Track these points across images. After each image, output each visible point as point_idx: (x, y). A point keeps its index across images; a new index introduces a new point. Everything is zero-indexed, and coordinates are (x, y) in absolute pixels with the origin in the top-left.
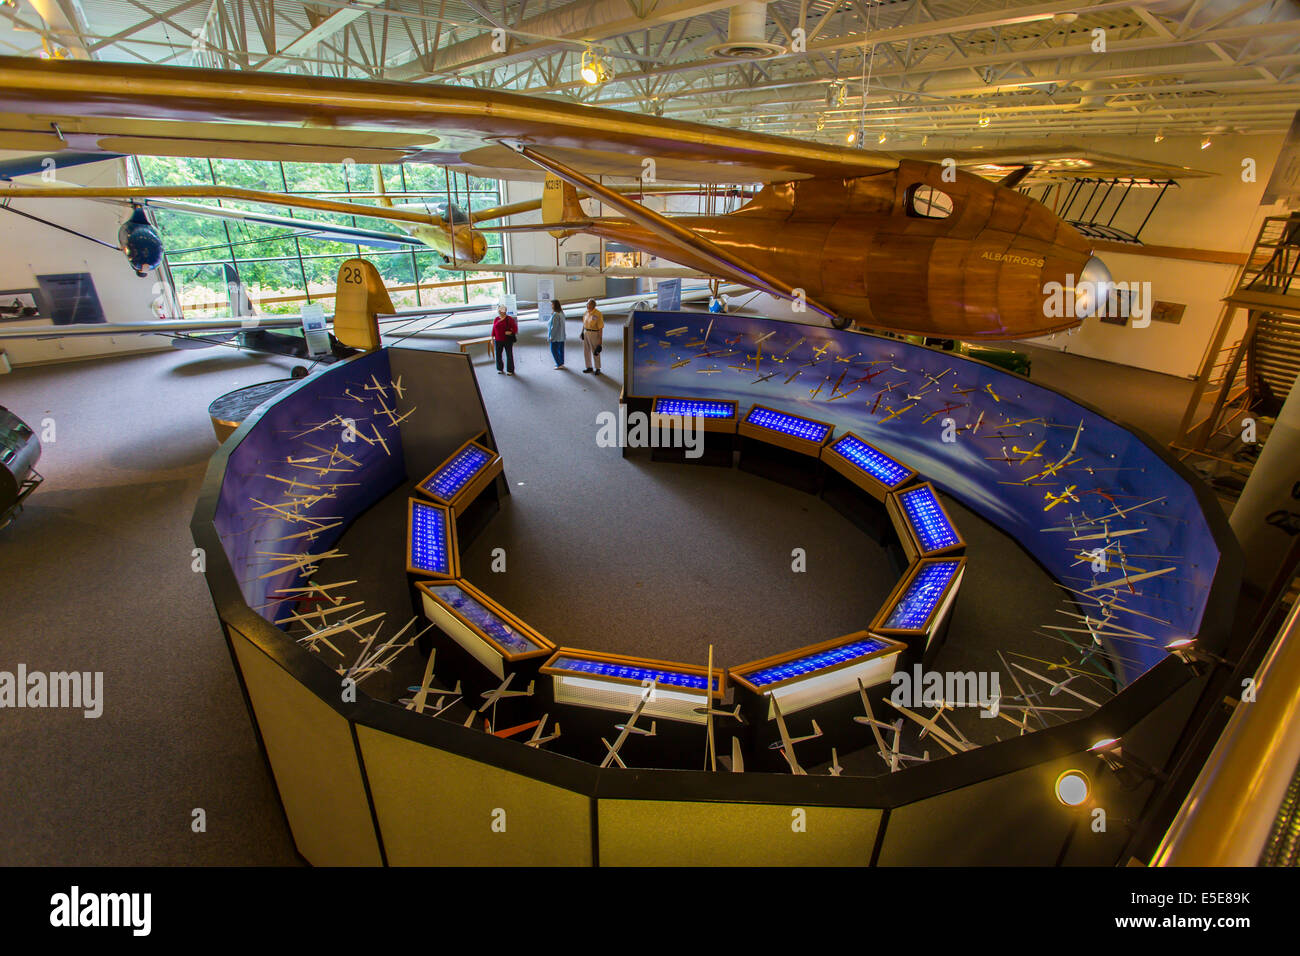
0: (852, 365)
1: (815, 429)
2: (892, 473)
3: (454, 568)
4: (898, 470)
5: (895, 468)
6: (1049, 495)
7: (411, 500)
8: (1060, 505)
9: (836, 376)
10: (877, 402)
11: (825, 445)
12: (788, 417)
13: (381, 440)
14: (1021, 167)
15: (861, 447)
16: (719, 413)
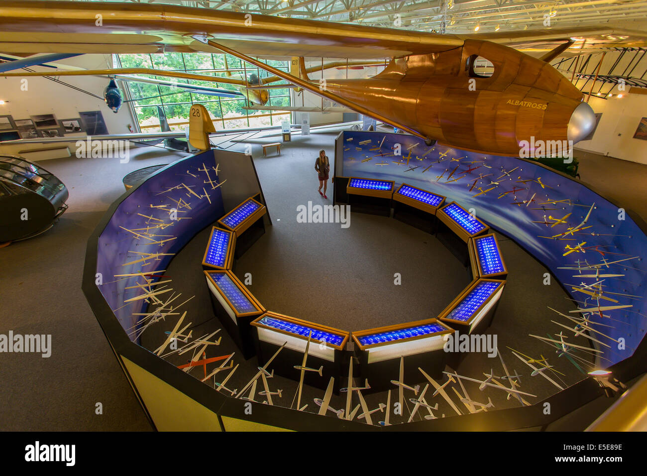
0: (461, 163)
1: (435, 199)
2: (474, 226)
3: (227, 264)
4: (478, 225)
5: (476, 224)
6: (568, 246)
7: (214, 227)
8: (574, 253)
9: (452, 169)
10: (474, 184)
11: (440, 208)
12: (421, 191)
13: (207, 196)
14: (567, 42)
15: (459, 211)
16: (383, 187)
